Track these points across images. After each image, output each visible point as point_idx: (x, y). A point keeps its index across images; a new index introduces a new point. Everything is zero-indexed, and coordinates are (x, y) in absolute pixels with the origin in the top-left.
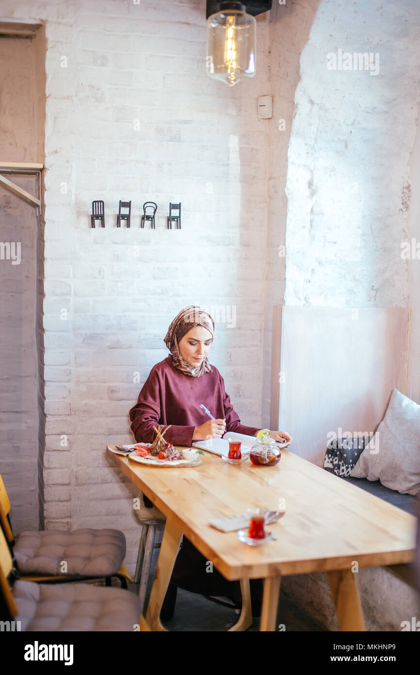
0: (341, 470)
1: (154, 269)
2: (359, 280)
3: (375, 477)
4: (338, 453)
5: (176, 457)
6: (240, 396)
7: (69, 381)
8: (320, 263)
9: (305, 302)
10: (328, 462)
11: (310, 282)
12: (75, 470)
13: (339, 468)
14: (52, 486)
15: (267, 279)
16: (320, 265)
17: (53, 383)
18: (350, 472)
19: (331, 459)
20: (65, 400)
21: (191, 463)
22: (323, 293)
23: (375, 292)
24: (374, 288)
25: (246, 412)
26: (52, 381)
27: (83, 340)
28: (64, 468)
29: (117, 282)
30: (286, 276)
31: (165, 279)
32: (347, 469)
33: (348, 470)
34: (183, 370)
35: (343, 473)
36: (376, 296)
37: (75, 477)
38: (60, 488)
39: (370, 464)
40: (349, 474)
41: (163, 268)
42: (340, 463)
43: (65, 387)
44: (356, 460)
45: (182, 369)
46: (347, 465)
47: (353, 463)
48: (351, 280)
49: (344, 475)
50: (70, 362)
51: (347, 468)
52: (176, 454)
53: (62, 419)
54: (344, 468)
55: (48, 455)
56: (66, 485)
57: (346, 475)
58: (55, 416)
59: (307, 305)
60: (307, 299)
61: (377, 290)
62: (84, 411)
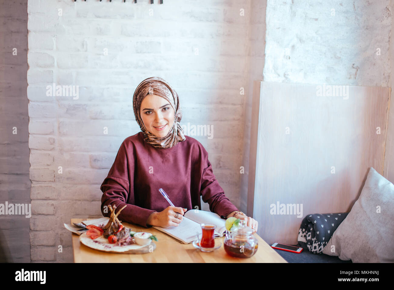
0: (313, 247)
1: (137, 43)
2: (340, 58)
3: (347, 257)
4: (311, 229)
5: (125, 242)
6: (220, 167)
7: (53, 149)
8: (301, 40)
9: (284, 78)
10: (302, 236)
11: (290, 58)
12: (60, 233)
13: (311, 244)
14: (38, 247)
15: (249, 55)
16: (301, 42)
17: (38, 151)
18: (322, 249)
19: (305, 234)
20: (49, 167)
21: (142, 249)
22: (302, 70)
23: (355, 70)
24: (355, 66)
25: (226, 183)
26: (36, 149)
27: (67, 111)
28: (49, 231)
29: (100, 55)
30: (265, 52)
31: (148, 53)
32: (319, 247)
33: (321, 247)
34: (153, 143)
35: (316, 250)
36: (356, 74)
37: (59, 239)
38: (45, 249)
39: (342, 245)
40: (321, 251)
41: (146, 42)
42: (313, 239)
43: (49, 155)
44: (328, 238)
45: (151, 143)
46: (319, 243)
47: (325, 241)
48: (332, 58)
49: (316, 252)
50: (53, 132)
51: (320, 245)
52: (125, 239)
53: (46, 185)
54: (316, 245)
55: (34, 218)
56: (51, 246)
57: (318, 252)
58: (40, 182)
59: (286, 81)
60: (286, 76)
61: (357, 69)
62: (68, 179)
